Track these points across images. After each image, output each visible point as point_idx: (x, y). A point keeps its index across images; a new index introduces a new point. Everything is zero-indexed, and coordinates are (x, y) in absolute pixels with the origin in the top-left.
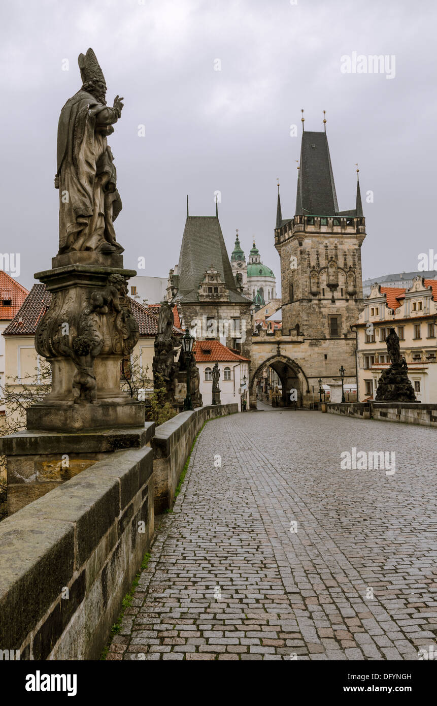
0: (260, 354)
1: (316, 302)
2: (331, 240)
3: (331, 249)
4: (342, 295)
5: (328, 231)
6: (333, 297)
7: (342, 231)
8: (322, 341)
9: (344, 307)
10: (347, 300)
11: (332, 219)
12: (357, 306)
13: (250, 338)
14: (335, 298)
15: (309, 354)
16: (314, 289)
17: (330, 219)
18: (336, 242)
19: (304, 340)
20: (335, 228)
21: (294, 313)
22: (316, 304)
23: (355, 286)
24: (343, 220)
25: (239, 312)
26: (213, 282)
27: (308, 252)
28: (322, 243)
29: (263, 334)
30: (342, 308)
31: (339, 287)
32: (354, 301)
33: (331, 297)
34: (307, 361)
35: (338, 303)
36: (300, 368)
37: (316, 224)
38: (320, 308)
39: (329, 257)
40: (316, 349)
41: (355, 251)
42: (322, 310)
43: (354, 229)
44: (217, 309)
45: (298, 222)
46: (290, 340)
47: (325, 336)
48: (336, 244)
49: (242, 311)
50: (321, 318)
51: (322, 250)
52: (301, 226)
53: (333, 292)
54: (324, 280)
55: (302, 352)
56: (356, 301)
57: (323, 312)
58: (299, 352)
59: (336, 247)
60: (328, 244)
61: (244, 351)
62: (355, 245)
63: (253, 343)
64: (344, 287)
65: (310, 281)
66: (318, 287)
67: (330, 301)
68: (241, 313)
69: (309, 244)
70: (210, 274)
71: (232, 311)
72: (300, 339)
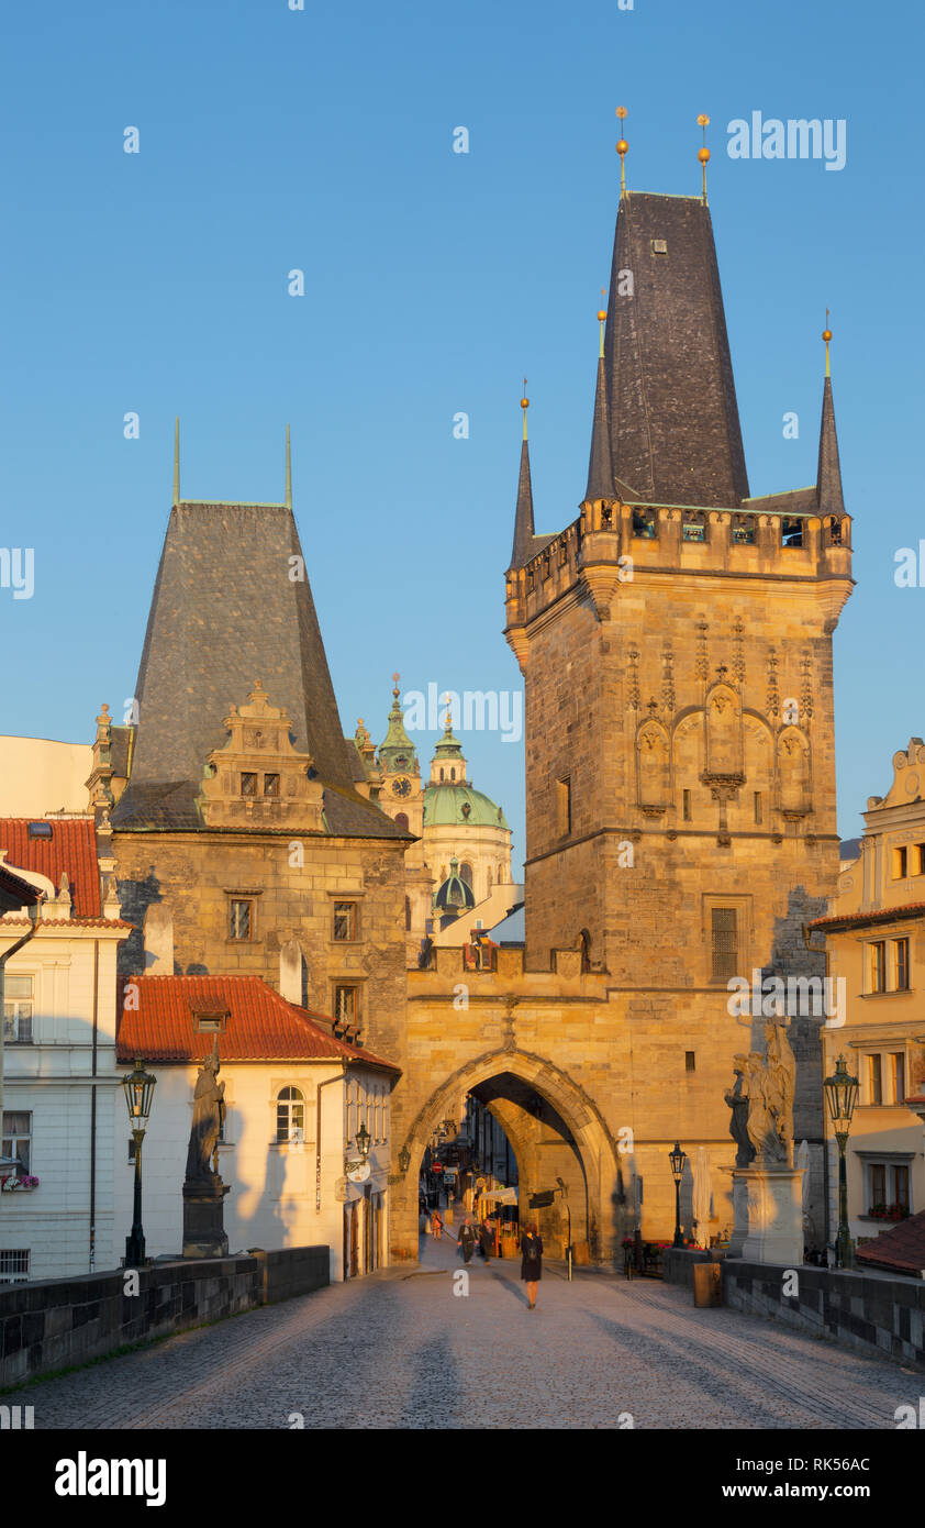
0: (438, 1046)
1: (659, 842)
2: (721, 599)
3: (721, 638)
4: (758, 821)
5: (708, 567)
6: (723, 824)
7: (761, 566)
8: (675, 997)
9: (766, 867)
10: (777, 839)
11: (727, 520)
12: (814, 865)
13: (399, 980)
14: (731, 829)
15: (625, 1045)
16: (653, 794)
17: (719, 520)
18: (738, 610)
19: (609, 990)
20: (736, 552)
21: (574, 888)
22: (659, 853)
23: (806, 784)
24: (769, 523)
25: (360, 874)
26: (262, 752)
27: (634, 644)
28: (686, 615)
29: (452, 963)
30: (757, 867)
31: (747, 785)
32: (801, 841)
33: (715, 828)
34: (620, 1075)
35: (741, 850)
36: (592, 1103)
37: (663, 536)
38: (671, 866)
39: (713, 666)
40: (654, 1028)
41: (810, 648)
42: (681, 874)
43: (810, 561)
44: (272, 861)
45: (597, 526)
46: (554, 992)
47: (688, 979)
48: (739, 618)
49: (371, 871)
50: (678, 907)
51: (686, 642)
52: (608, 542)
53: (723, 805)
54: (689, 759)
55: (600, 1040)
56: (811, 840)
57: (684, 884)
58: (588, 1039)
59: (739, 629)
60: (709, 619)
61: (373, 1029)
62: (811, 623)
63: (412, 999)
64: (764, 788)
65: (637, 758)
66: (666, 784)
67: (714, 841)
68: (367, 879)
69: (635, 613)
70: (252, 720)
71: (335, 871)
72: (593, 985)
